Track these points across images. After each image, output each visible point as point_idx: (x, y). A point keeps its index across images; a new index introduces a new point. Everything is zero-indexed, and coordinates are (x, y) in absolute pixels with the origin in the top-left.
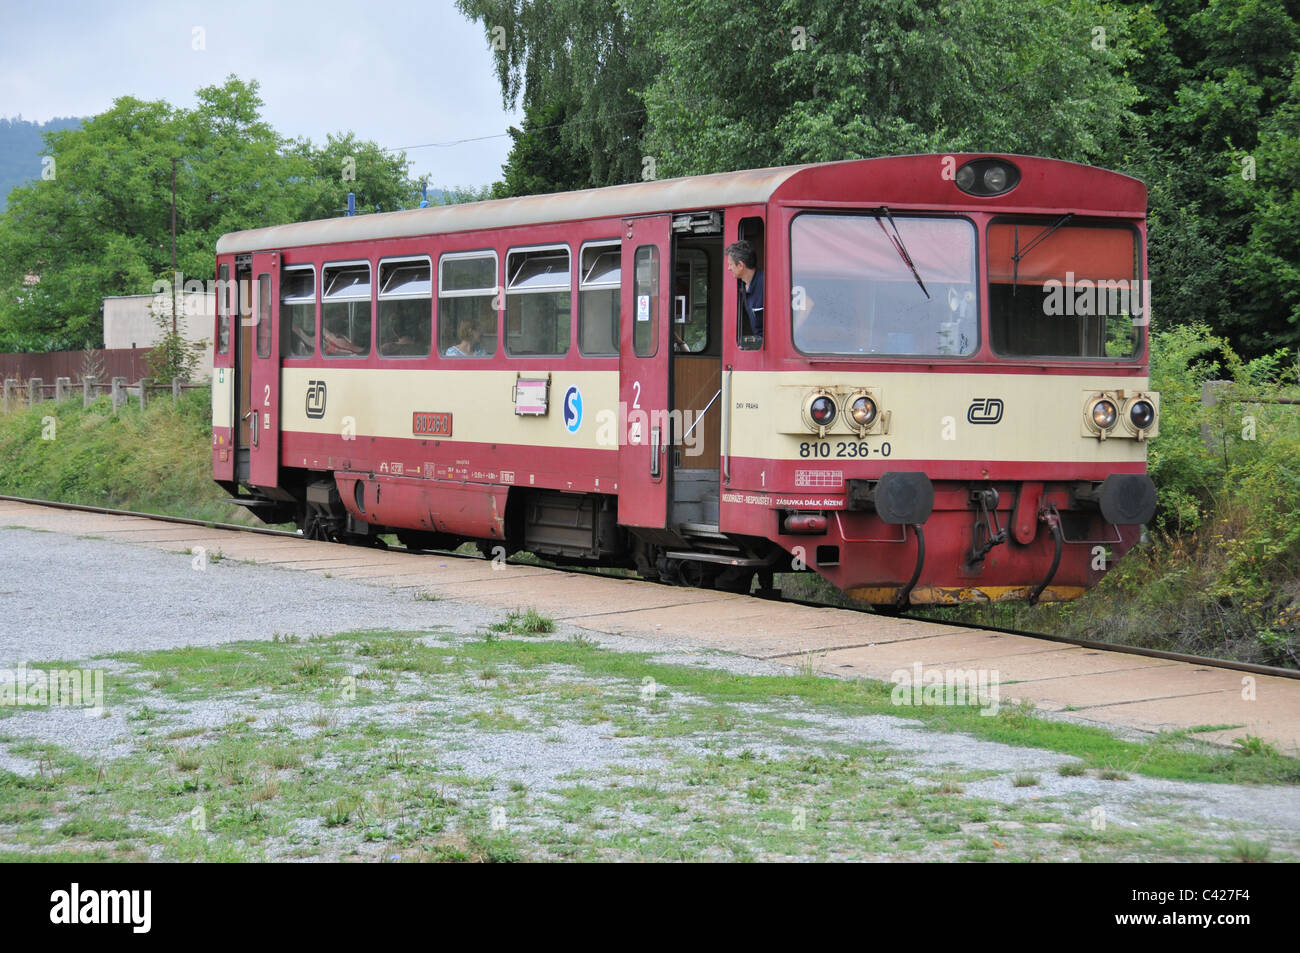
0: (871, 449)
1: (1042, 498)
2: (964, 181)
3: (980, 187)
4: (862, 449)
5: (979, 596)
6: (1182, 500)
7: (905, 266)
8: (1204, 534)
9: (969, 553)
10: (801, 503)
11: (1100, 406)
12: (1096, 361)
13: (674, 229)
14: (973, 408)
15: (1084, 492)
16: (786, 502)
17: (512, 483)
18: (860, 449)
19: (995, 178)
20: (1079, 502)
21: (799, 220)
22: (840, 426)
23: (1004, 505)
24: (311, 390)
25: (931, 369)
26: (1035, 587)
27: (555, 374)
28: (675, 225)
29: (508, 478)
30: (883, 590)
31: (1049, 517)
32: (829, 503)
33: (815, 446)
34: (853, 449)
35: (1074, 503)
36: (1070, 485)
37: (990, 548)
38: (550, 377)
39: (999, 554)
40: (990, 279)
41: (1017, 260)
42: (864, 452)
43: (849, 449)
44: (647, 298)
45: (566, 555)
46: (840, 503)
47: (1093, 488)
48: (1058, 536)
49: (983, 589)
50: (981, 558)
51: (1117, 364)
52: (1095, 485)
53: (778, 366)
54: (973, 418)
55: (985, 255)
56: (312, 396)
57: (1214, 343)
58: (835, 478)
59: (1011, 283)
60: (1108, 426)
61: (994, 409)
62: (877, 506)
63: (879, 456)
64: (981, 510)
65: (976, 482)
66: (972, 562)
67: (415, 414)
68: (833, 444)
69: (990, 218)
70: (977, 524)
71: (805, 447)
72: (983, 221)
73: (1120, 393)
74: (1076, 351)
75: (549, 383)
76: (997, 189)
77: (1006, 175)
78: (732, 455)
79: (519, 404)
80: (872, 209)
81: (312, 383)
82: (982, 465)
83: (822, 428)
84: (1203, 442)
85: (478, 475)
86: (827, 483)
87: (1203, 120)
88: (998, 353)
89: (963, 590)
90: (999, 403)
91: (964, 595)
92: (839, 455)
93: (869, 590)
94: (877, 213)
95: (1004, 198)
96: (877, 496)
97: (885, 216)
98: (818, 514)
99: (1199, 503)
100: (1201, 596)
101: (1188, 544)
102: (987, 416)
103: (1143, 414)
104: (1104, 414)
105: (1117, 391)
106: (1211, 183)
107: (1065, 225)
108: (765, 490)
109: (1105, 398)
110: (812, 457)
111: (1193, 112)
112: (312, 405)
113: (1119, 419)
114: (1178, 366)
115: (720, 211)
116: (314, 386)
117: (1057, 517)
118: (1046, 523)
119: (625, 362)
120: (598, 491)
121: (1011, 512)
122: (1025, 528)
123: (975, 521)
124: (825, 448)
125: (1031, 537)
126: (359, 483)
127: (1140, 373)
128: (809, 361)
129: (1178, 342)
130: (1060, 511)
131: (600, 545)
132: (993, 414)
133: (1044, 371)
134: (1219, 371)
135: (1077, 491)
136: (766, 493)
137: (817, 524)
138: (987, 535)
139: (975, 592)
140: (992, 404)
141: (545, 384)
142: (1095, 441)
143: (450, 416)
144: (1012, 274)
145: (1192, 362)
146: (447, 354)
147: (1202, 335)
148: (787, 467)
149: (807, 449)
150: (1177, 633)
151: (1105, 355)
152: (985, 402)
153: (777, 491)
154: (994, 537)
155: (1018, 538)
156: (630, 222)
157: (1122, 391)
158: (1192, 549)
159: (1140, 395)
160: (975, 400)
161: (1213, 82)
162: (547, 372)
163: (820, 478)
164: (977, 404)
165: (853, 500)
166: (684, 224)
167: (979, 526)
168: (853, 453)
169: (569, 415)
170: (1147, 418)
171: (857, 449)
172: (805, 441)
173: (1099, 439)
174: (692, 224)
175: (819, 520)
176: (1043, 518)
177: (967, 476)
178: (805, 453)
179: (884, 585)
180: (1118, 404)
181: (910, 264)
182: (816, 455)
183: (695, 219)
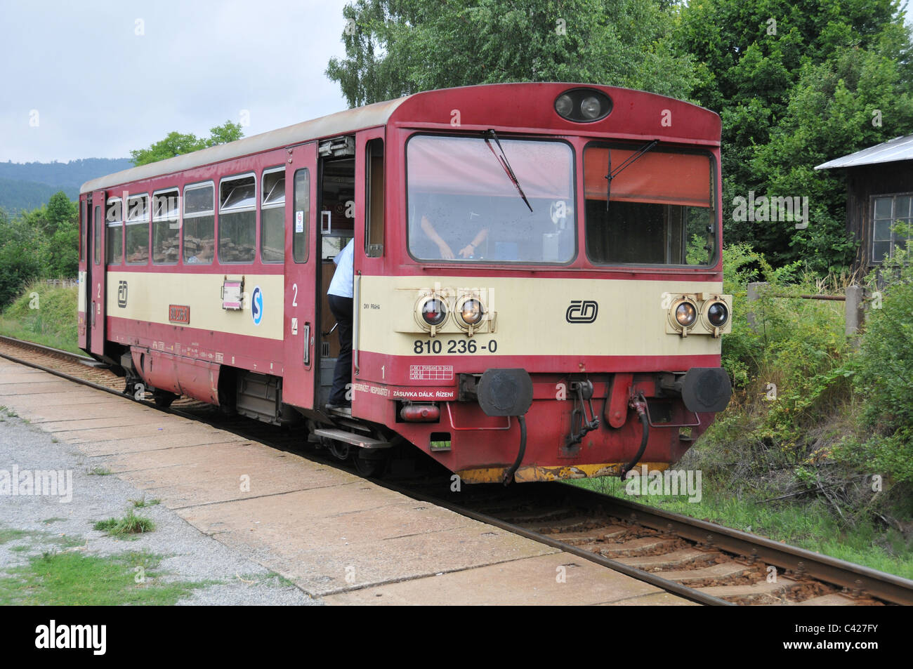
0: (479, 345)
1: (632, 386)
2: (563, 109)
3: (577, 114)
4: (470, 346)
5: (576, 473)
6: (735, 366)
7: (511, 183)
8: (751, 389)
9: (568, 437)
10: (416, 394)
11: (682, 307)
12: (677, 268)
13: (320, 154)
14: (570, 310)
15: (668, 383)
16: (402, 394)
17: (222, 362)
18: (469, 346)
19: (590, 106)
20: (664, 390)
21: (414, 140)
22: (450, 326)
23: (599, 393)
24: (120, 287)
25: (533, 274)
26: (626, 464)
27: (247, 277)
28: (321, 150)
29: (220, 359)
30: (490, 470)
31: (638, 404)
32: (441, 395)
33: (428, 343)
34: (463, 346)
35: (659, 391)
36: (656, 375)
37: (585, 433)
38: (243, 278)
39: (593, 438)
40: (586, 196)
41: (610, 179)
42: (472, 349)
43: (459, 347)
44: (302, 213)
45: (261, 420)
46: (451, 395)
47: (676, 379)
48: (645, 421)
49: (580, 467)
50: (578, 441)
51: (696, 270)
52: (678, 376)
53: (395, 271)
54: (571, 318)
55: (582, 175)
56: (120, 292)
57: (754, 257)
58: (446, 372)
59: (605, 199)
60: (688, 324)
61: (590, 310)
62: (480, 399)
63: (486, 353)
64: (578, 399)
65: (574, 374)
66: (570, 445)
67: (170, 306)
68: (444, 341)
69: (586, 141)
70: (575, 411)
71: (419, 344)
72: (580, 144)
73: (699, 297)
74: (661, 260)
75: (243, 284)
76: (592, 116)
77: (601, 104)
78: (361, 350)
79: (226, 300)
80: (480, 132)
81: (121, 282)
82: (579, 359)
83: (433, 328)
84: (749, 324)
85: (203, 355)
86: (438, 377)
87: (736, 128)
88: (592, 260)
89: (563, 469)
90: (594, 305)
91: (564, 472)
92: (449, 351)
93: (478, 471)
94: (486, 136)
95: (600, 124)
96: (481, 391)
97: (492, 138)
98: (431, 404)
99: (748, 367)
100: (751, 437)
101: (739, 397)
102: (583, 316)
103: (719, 314)
104: (686, 314)
105: (696, 294)
106: (742, 165)
107: (652, 150)
108: (384, 382)
109: (686, 300)
110: (425, 353)
111: (731, 124)
112: (121, 299)
113: (699, 318)
114: (730, 272)
115: (351, 135)
116: (122, 285)
117: (645, 404)
118: (635, 409)
119: (288, 267)
120: (272, 373)
121: (605, 399)
122: (617, 414)
123: (574, 409)
124: (437, 345)
125: (622, 422)
126: (142, 355)
127: (715, 278)
128: (423, 267)
129: (730, 256)
130: (646, 398)
131: (280, 415)
132: (589, 314)
133: (634, 276)
134: (758, 275)
135: (662, 381)
136: (386, 385)
137: (429, 414)
138: (583, 423)
139: (573, 470)
140: (587, 306)
141: (240, 284)
142: (677, 338)
143: (189, 308)
144: (606, 191)
145: (739, 270)
146: (189, 262)
147: (747, 251)
148: (403, 363)
149: (420, 347)
150: (734, 465)
151: (686, 263)
152: (582, 304)
153: (394, 384)
154: (589, 424)
155: (611, 423)
156: (290, 150)
157: (701, 294)
158: (742, 400)
159: (716, 298)
160: (572, 302)
161: (742, 106)
162: (242, 275)
163: (432, 372)
164: (574, 306)
165: (462, 392)
166: (326, 149)
167: (576, 413)
168: (462, 349)
169: (255, 310)
170: (722, 318)
171: (466, 346)
172: (419, 339)
173: (681, 335)
174: (332, 148)
175: (432, 410)
176: (633, 406)
177: (566, 369)
178: (419, 350)
179: (492, 466)
180: (697, 305)
181: (515, 181)
182: (429, 352)
183: (335, 144)
